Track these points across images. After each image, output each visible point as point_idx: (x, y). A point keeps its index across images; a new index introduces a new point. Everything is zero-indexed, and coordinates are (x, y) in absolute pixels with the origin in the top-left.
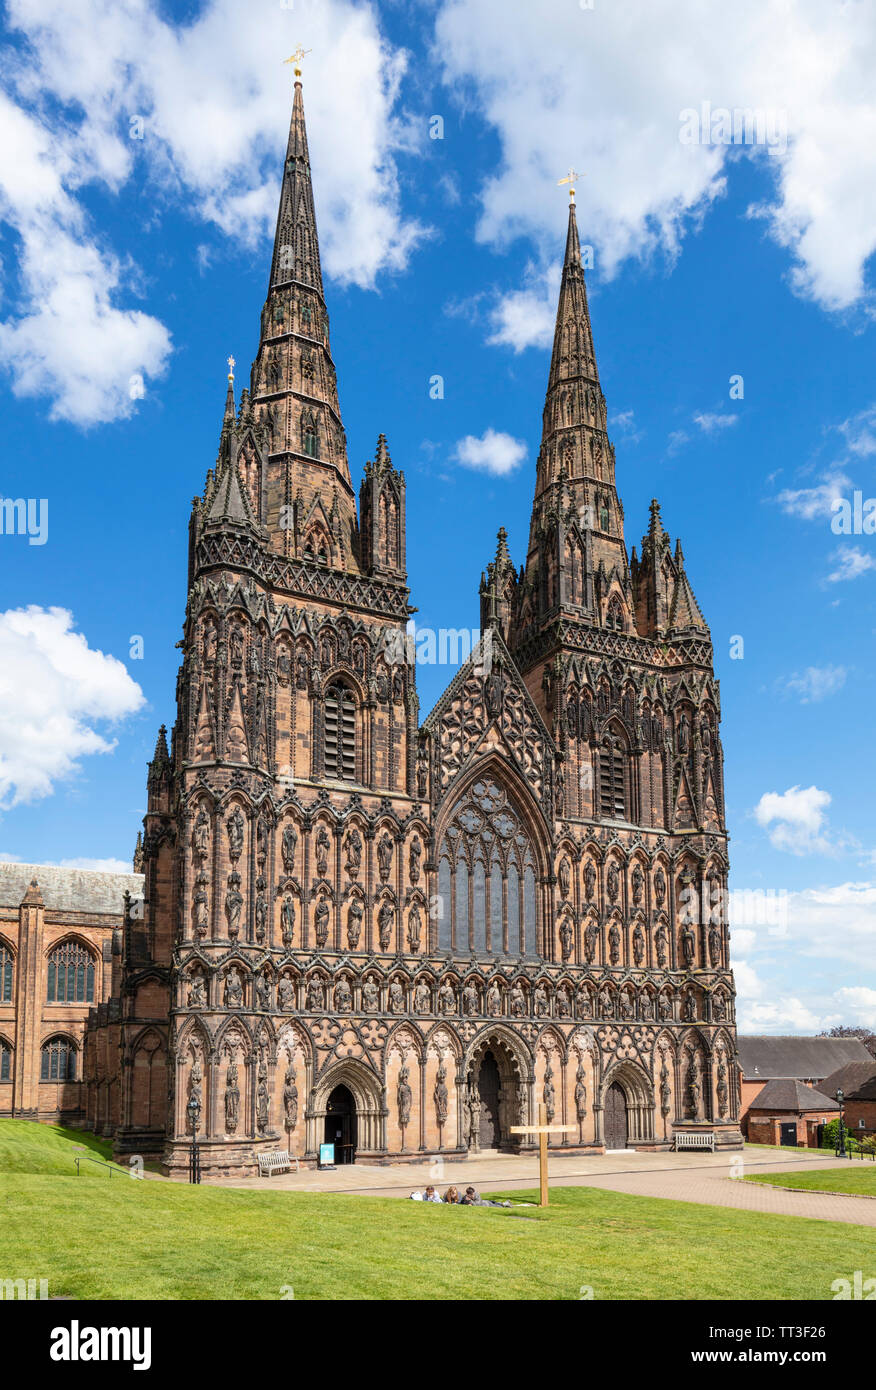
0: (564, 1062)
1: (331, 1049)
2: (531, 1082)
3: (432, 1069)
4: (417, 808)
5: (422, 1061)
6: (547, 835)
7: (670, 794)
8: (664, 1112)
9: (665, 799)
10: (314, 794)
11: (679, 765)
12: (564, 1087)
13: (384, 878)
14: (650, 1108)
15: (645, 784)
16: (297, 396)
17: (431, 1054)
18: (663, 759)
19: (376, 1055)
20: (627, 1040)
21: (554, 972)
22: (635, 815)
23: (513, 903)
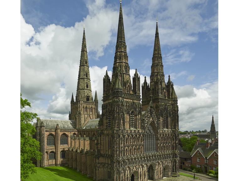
0: (159, 167)
1: (133, 170)
2: (155, 170)
3: (144, 170)
4: (142, 131)
5: (143, 170)
6: (157, 133)
7: (172, 124)
8: (170, 171)
9: (171, 124)
10: (130, 131)
11: (173, 119)
12: (159, 170)
13: (138, 142)
14: (168, 171)
15: (169, 122)
16: (124, 62)
17: (144, 168)
18: (171, 118)
19: (138, 170)
20: (166, 162)
21: (158, 154)
22: (167, 128)
23: (153, 143)
